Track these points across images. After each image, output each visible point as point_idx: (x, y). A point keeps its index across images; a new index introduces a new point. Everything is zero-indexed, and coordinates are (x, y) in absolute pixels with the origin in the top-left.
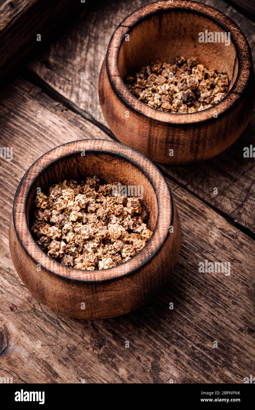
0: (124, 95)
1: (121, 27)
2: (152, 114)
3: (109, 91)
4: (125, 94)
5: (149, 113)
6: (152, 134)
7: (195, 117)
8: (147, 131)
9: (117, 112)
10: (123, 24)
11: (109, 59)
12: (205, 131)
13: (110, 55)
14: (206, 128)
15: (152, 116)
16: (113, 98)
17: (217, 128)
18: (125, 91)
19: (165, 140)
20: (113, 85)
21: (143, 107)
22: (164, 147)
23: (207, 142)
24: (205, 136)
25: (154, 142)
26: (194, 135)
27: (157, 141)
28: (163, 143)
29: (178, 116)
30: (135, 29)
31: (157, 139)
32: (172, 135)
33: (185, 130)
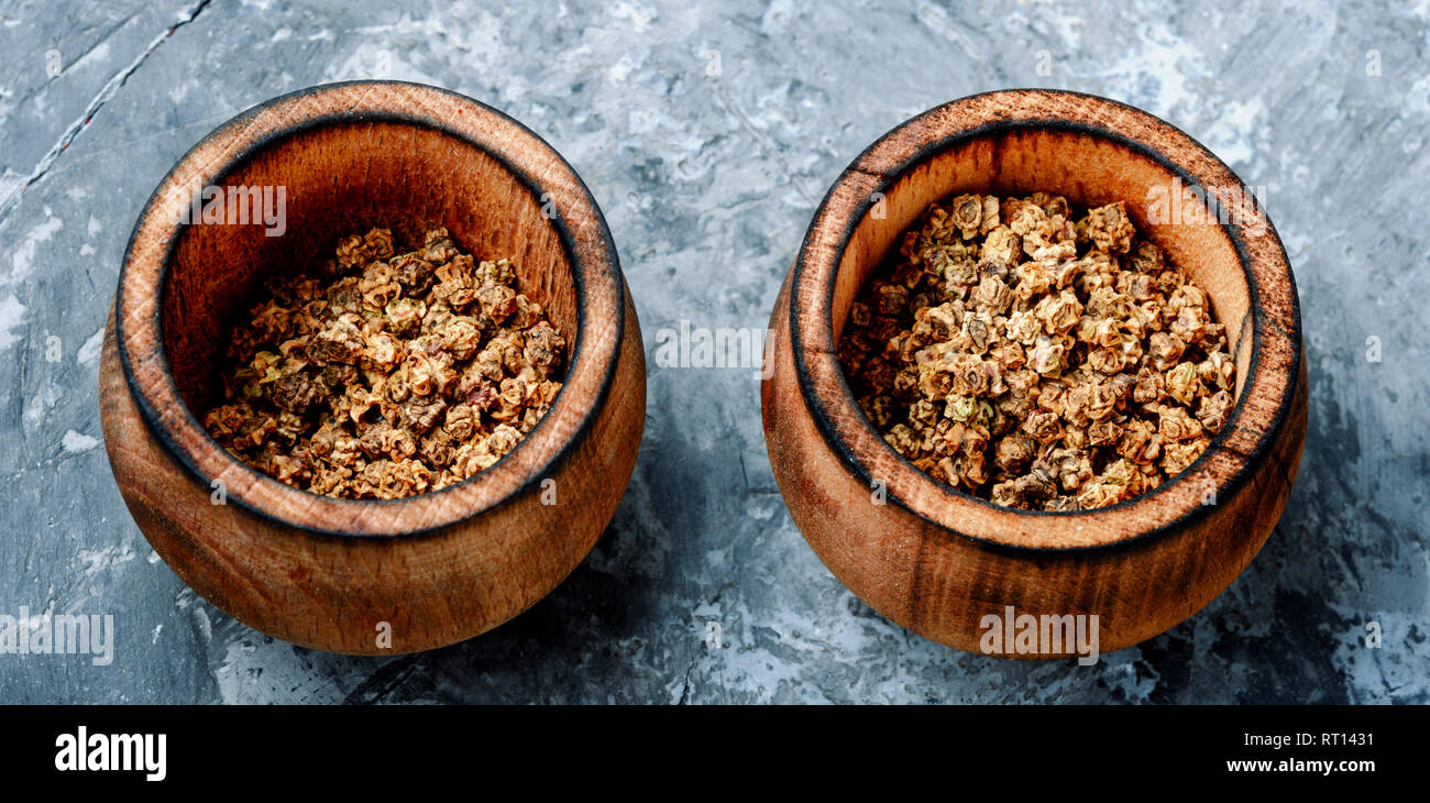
0: (841, 425)
1: (857, 175)
2: (930, 504)
3: (791, 395)
4: (845, 421)
5: (922, 497)
6: (926, 566)
7: (1080, 528)
8: (912, 555)
9: (813, 472)
10: (863, 164)
11: (803, 287)
12: (1113, 575)
13: (807, 271)
14: (1118, 565)
15: (931, 513)
16: (804, 424)
17: (1156, 566)
18: (845, 410)
19: (970, 588)
20: (806, 381)
21: (902, 473)
22: (964, 609)
23: (1119, 605)
24: (1114, 589)
25: (933, 590)
26: (1075, 583)
27: (941, 590)
28: (962, 597)
29: (1024, 521)
30: (905, 181)
31: (944, 582)
32: (997, 579)
33: (1042, 567)
